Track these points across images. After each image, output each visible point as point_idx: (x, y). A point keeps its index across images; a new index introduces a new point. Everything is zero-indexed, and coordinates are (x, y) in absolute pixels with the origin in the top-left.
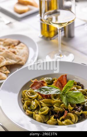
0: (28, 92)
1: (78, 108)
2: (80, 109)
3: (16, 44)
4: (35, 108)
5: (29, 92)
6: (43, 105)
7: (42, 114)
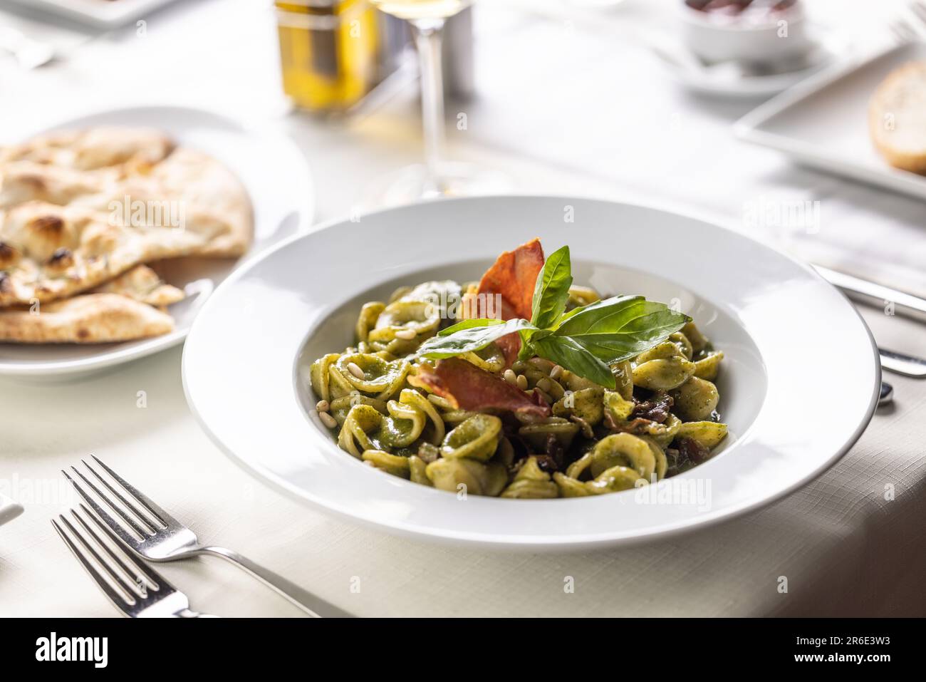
0: (345, 363)
1: (654, 407)
2: (665, 409)
3: (156, 152)
4: (415, 432)
5: (351, 365)
6: (454, 416)
7: (469, 458)
